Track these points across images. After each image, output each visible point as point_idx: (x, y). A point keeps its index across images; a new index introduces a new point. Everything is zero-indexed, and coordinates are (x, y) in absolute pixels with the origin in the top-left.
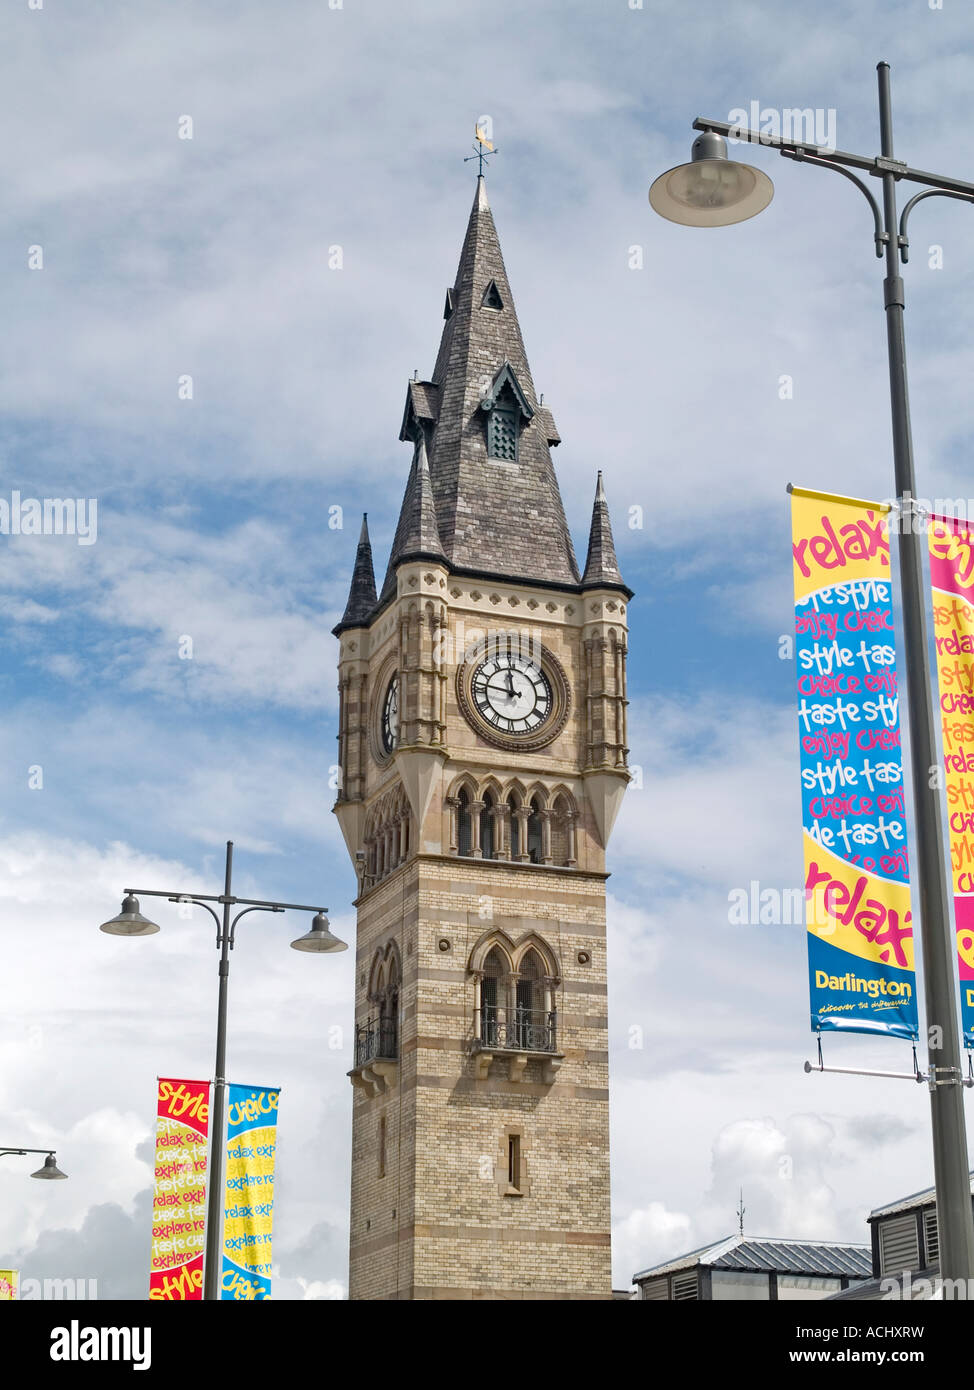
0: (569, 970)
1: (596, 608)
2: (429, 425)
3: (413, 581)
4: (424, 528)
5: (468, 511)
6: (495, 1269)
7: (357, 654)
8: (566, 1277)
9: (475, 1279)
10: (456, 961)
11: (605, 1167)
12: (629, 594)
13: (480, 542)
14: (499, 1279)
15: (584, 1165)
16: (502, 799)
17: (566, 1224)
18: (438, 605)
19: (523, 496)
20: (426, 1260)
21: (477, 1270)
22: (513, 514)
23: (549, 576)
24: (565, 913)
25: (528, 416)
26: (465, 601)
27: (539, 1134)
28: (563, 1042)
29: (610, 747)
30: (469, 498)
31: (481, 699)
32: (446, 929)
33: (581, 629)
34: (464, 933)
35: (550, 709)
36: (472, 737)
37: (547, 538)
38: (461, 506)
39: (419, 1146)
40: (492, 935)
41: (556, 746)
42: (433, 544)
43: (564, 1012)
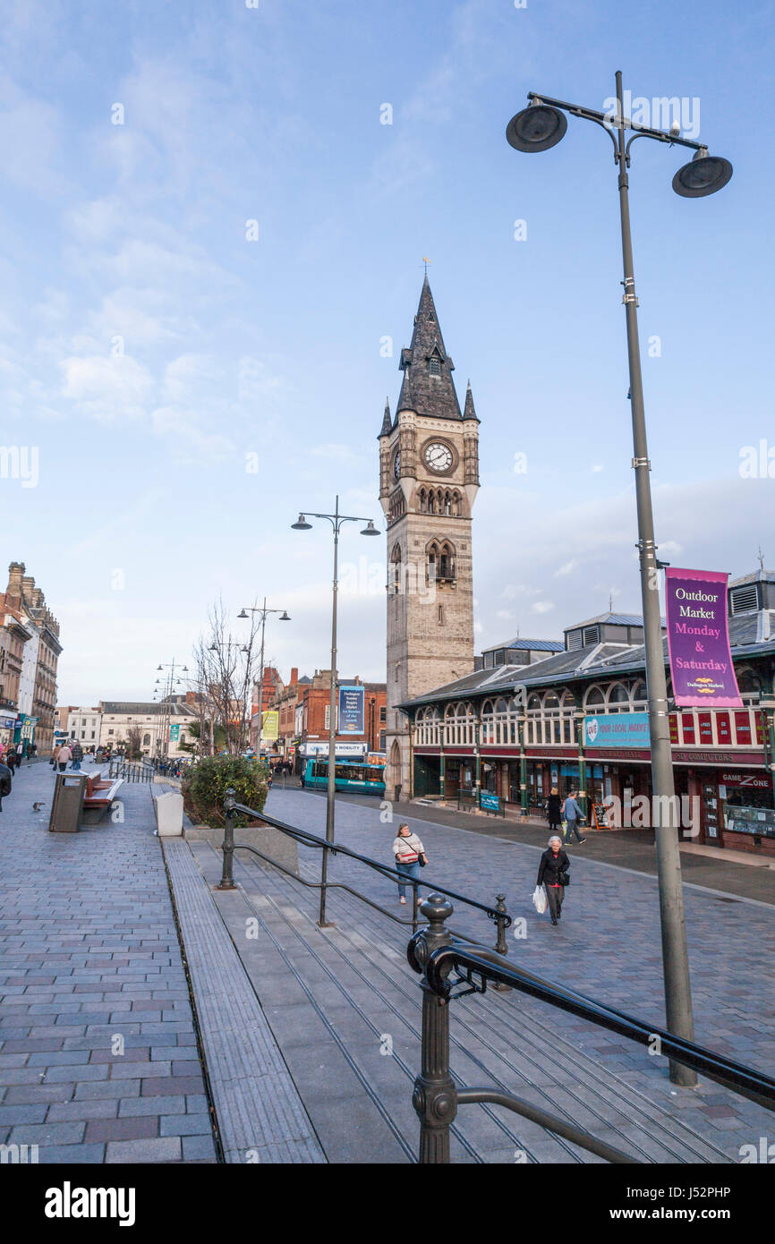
0: (459, 551)
2: (409, 363)
8: (458, 652)
10: (422, 548)
11: (472, 616)
12: (479, 422)
14: (436, 652)
15: (464, 616)
16: (436, 493)
24: (458, 532)
27: (449, 605)
28: (458, 574)
31: (428, 459)
32: (417, 537)
33: (463, 434)
39: (409, 609)
41: (454, 475)
43: (457, 565)
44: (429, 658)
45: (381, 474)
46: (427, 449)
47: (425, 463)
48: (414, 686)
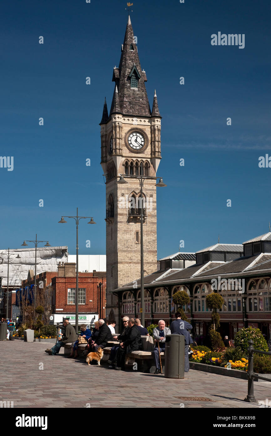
1: (154, 121)
3: (115, 118)
4: (117, 106)
5: (127, 100)
6: (134, 258)
7: (104, 130)
9: (130, 260)
13: (129, 107)
14: (135, 260)
17: (147, 249)
18: (120, 123)
19: (138, 96)
20: (120, 256)
21: (130, 258)
22: (136, 100)
23: (144, 114)
25: (139, 77)
26: (126, 121)
29: (157, 152)
30: (127, 97)
31: (130, 142)
32: (123, 192)
34: (127, 192)
35: (144, 144)
36: (128, 151)
37: (144, 105)
38: (125, 99)
40: (132, 192)
42: (119, 110)
44: (130, 263)
45: (102, 147)
46: (129, 136)
47: (127, 145)
48: (121, 280)
